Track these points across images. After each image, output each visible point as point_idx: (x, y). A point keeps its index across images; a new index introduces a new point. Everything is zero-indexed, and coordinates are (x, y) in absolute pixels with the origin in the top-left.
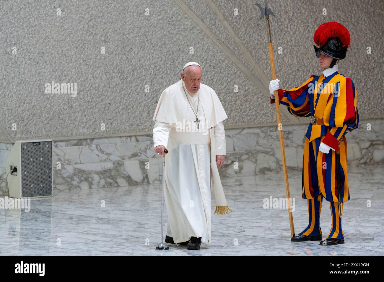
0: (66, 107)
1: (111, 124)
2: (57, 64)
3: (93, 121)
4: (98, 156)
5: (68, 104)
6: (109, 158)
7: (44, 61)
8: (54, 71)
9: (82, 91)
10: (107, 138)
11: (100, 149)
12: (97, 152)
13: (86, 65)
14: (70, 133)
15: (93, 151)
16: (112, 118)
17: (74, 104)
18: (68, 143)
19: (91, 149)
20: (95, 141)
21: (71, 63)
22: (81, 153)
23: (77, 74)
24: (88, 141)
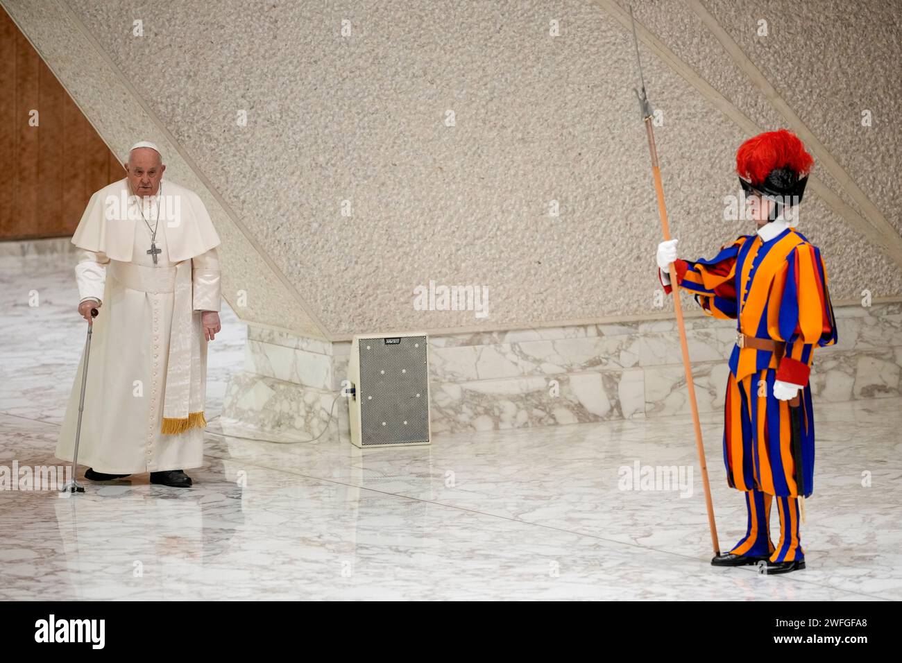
0: (444, 270)
1: (543, 301)
2: (424, 185)
3: (504, 297)
4: (516, 364)
5: (451, 263)
6: (539, 369)
7: (397, 180)
8: (419, 200)
9: (478, 239)
10: (534, 329)
11: (521, 352)
12: (515, 359)
13: (484, 187)
14: (454, 320)
15: (504, 354)
16: (546, 291)
17: (463, 265)
18: (451, 340)
19: (500, 352)
20: (509, 336)
21: (454, 183)
22: (479, 359)
23: (467, 206)
24: (495, 335)
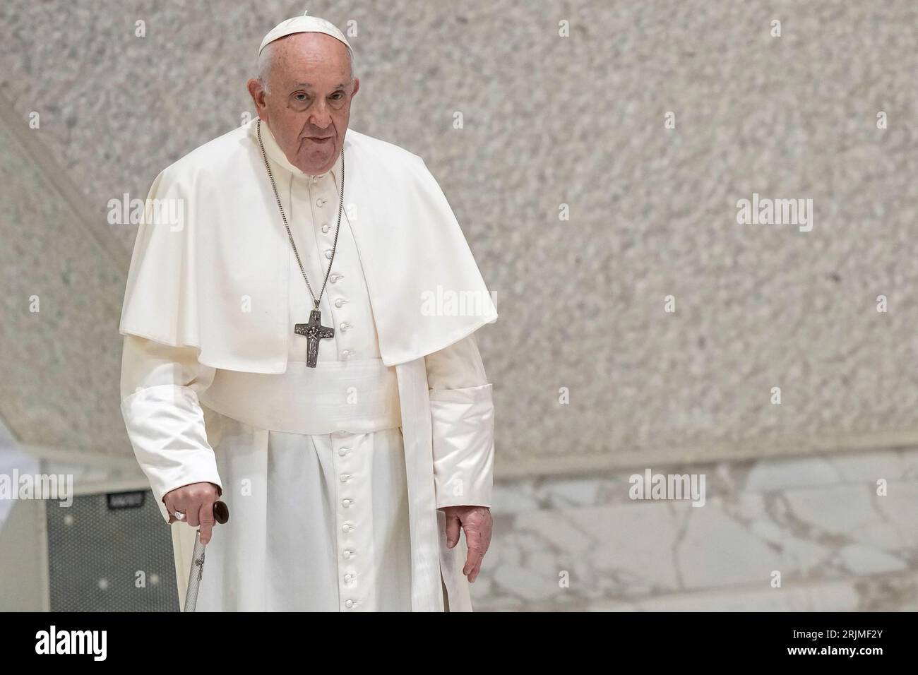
0: (593, 299)
1: (846, 381)
2: (538, 76)
3: (746, 369)
4: (777, 548)
5: (609, 280)
6: (836, 561)
7: (469, 61)
8: (526, 115)
9: (679, 215)
10: (823, 454)
11: (790, 516)
12: (770, 531)
13: (695, 77)
14: (618, 432)
15: (746, 523)
16: (853, 352)
17: (641, 285)
18: (610, 485)
19: (737, 518)
20: (759, 476)
21: (618, 68)
22: (682, 535)
23: (649, 128)
24: (723, 472)
